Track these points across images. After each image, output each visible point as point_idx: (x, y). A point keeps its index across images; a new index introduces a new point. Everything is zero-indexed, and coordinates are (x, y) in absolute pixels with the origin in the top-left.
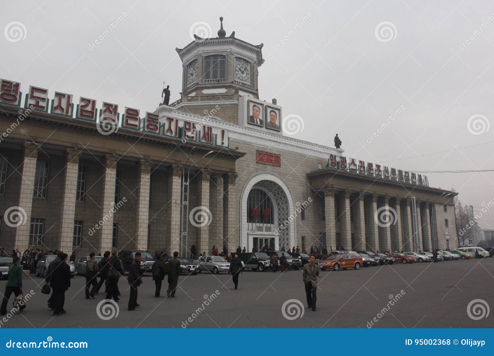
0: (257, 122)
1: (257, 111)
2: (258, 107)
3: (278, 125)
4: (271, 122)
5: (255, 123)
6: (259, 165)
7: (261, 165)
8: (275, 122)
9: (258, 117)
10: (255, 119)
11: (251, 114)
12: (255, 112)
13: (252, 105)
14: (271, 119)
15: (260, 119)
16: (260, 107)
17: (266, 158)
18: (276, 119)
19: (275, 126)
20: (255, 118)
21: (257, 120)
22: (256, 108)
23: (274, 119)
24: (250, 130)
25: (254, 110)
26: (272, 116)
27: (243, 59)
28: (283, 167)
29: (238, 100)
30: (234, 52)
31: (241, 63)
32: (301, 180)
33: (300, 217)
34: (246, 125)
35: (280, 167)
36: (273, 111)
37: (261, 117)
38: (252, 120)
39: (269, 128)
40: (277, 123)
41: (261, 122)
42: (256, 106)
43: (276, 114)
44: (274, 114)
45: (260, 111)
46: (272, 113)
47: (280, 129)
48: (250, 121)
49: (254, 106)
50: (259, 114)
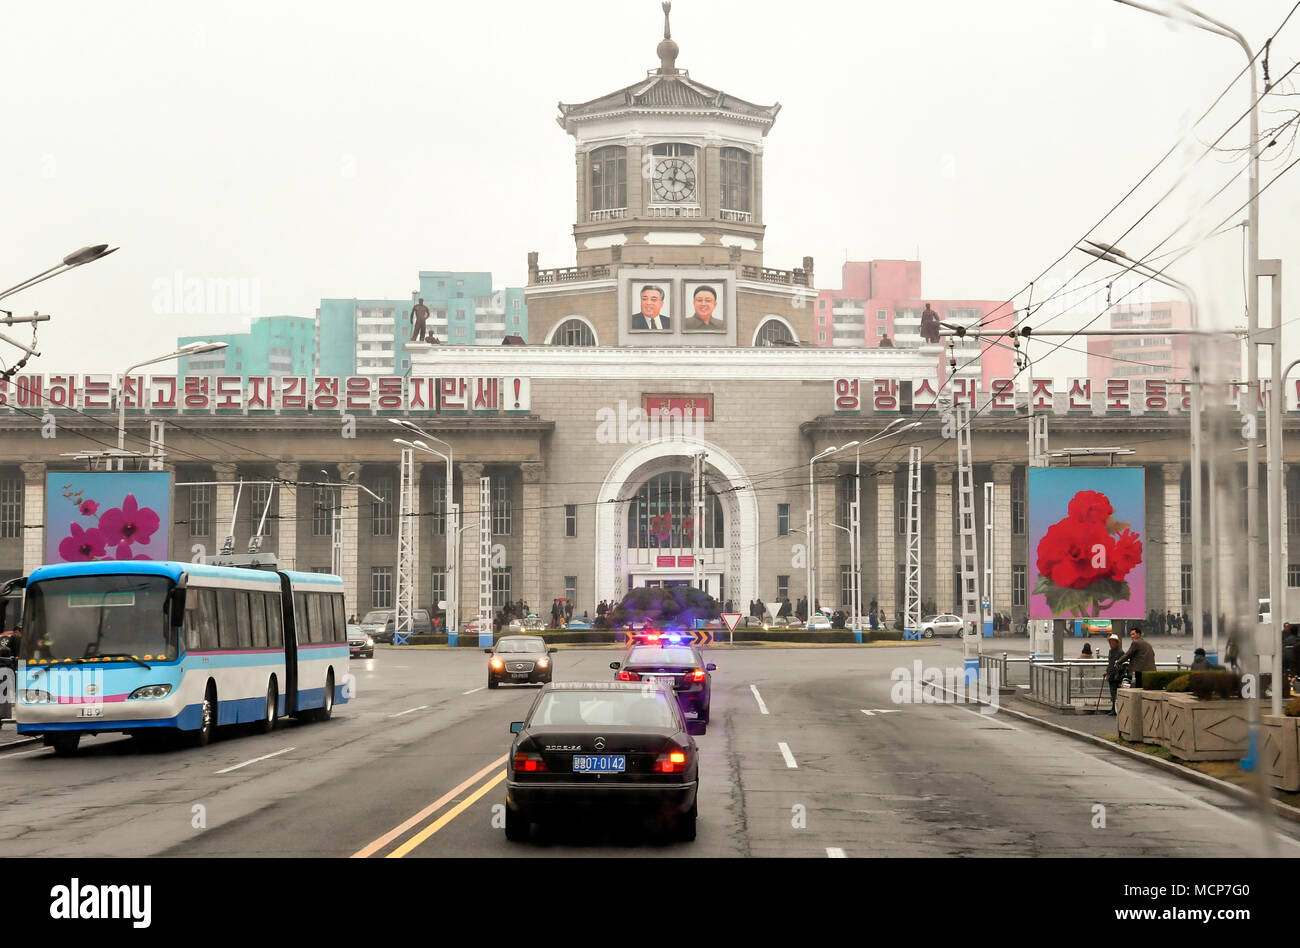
0: (654, 326)
1: (654, 299)
2: (659, 290)
3: (721, 318)
4: (697, 316)
5: (648, 328)
8: (710, 314)
9: (656, 313)
10: (648, 320)
11: (637, 310)
12: (650, 302)
13: (638, 288)
14: (699, 308)
15: (662, 317)
16: (665, 287)
18: (715, 305)
19: (710, 323)
20: (649, 316)
21: (653, 321)
22: (650, 294)
23: (708, 308)
24: (631, 351)
25: (644, 298)
26: (701, 301)
27: (676, 144)
28: (723, 419)
29: (617, 277)
30: (642, 136)
31: (670, 155)
32: (780, 443)
33: (775, 530)
34: (624, 338)
35: (713, 421)
36: (704, 287)
37: (665, 311)
38: (639, 323)
39: (689, 331)
40: (717, 314)
41: (666, 322)
42: (650, 288)
43: (714, 294)
44: (708, 294)
45: (663, 298)
46: (702, 294)
47: (725, 329)
48: (634, 327)
49: (646, 288)
50: (661, 305)
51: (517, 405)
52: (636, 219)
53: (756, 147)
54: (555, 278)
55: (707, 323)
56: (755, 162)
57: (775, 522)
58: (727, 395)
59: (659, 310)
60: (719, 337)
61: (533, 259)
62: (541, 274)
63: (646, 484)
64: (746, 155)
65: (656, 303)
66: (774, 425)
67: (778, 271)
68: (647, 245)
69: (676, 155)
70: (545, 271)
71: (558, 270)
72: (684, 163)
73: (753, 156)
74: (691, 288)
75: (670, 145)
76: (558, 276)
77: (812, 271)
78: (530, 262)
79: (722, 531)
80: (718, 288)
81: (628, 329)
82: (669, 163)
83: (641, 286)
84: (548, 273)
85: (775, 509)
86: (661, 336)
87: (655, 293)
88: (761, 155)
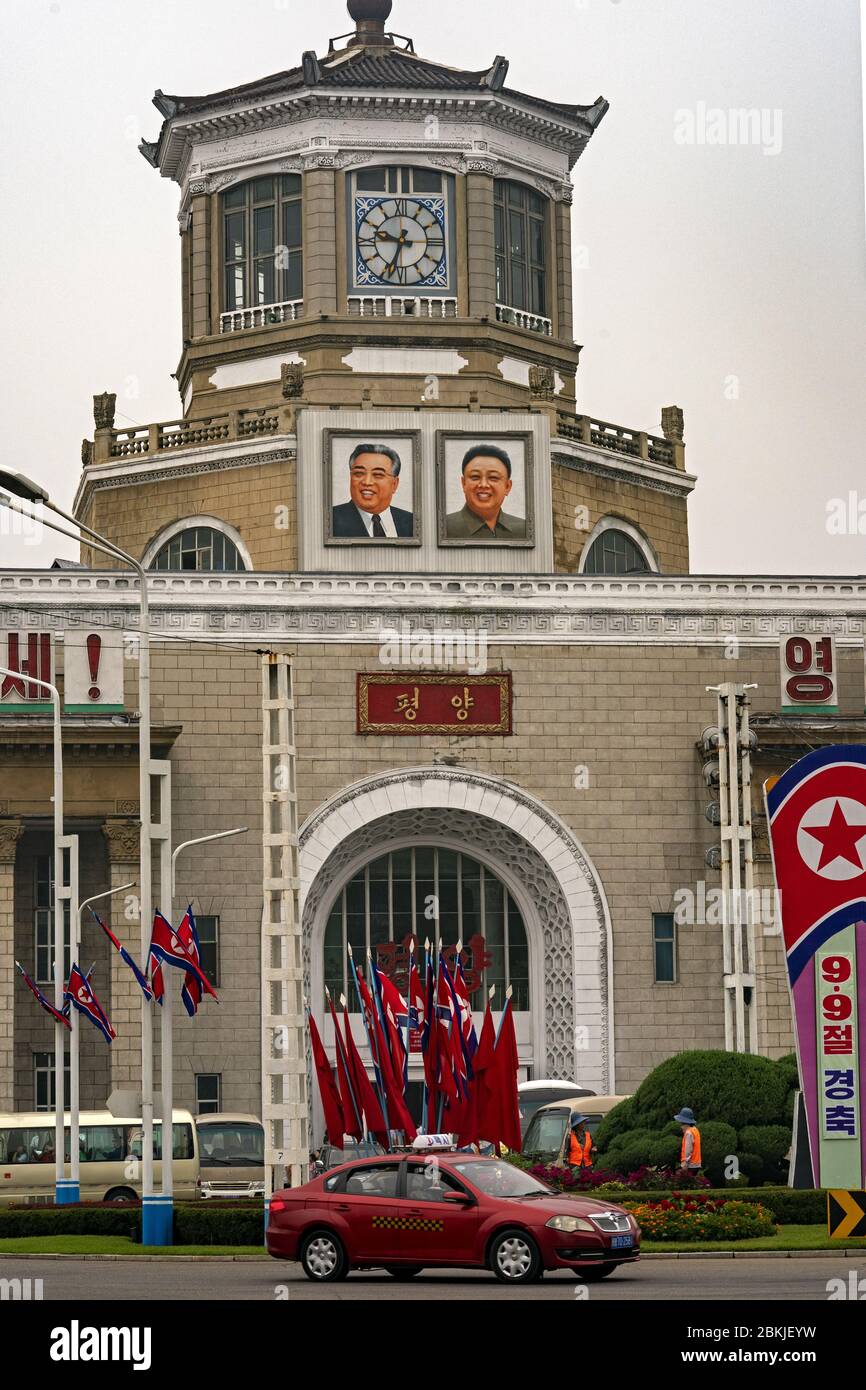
0: (379, 531)
1: (378, 473)
2: (390, 455)
3: (521, 515)
4: (469, 509)
5: (366, 534)
6: (372, 740)
7: (388, 742)
8: (497, 506)
9: (384, 502)
10: (367, 517)
11: (342, 496)
12: (369, 480)
13: (343, 449)
14: (473, 493)
15: (395, 512)
16: (402, 448)
17: (416, 704)
18: (508, 486)
19: (498, 525)
20: (368, 509)
21: (376, 520)
22: (371, 461)
23: (494, 492)
24: (334, 583)
25: (356, 471)
26: (478, 477)
27: (405, 168)
28: (532, 729)
29: (294, 431)
30: (336, 148)
31: (393, 189)
32: (654, 781)
33: (648, 969)
34: (315, 556)
35: (510, 733)
36: (485, 448)
37: (402, 500)
38: (345, 524)
39: (455, 542)
40: (513, 506)
41: (406, 522)
42: (370, 449)
43: (506, 462)
44: (493, 463)
45: (397, 472)
46: (479, 463)
47: (532, 537)
48: (337, 533)
49: (361, 450)
50: (395, 484)
51: (94, 693)
52: (325, 319)
53: (558, 187)
54: (153, 444)
55: (491, 524)
56: (559, 217)
57: (648, 952)
58: (540, 677)
59: (389, 498)
60: (517, 554)
61: (105, 407)
62: (123, 438)
63: (360, 876)
64: (541, 200)
65: (384, 482)
66: (641, 742)
67: (621, 430)
68: (348, 374)
69: (405, 190)
70: (131, 432)
71: (160, 427)
72: (422, 206)
73: (552, 204)
74: (456, 451)
75: (393, 168)
76: (160, 439)
77: (680, 436)
78: (98, 414)
79: (526, 974)
80: (514, 450)
81: (326, 536)
82: (391, 208)
83: (349, 446)
84: (139, 435)
85: (648, 925)
86: (393, 552)
87: (382, 461)
88: (568, 203)
